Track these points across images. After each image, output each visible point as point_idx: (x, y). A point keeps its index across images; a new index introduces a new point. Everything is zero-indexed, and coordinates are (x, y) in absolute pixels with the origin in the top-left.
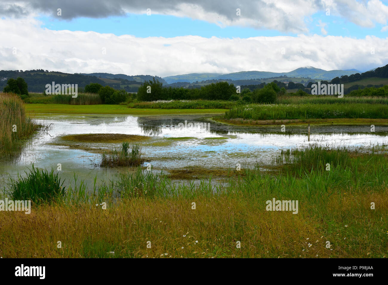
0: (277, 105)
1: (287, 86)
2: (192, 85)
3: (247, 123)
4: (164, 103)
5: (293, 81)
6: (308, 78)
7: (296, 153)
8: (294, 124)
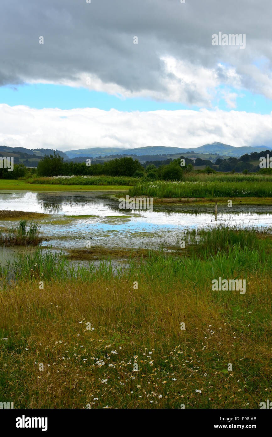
0: (183, 183)
1: (194, 162)
2: (95, 160)
4: (64, 179)
6: (216, 154)
7: (202, 233)
8: (201, 202)
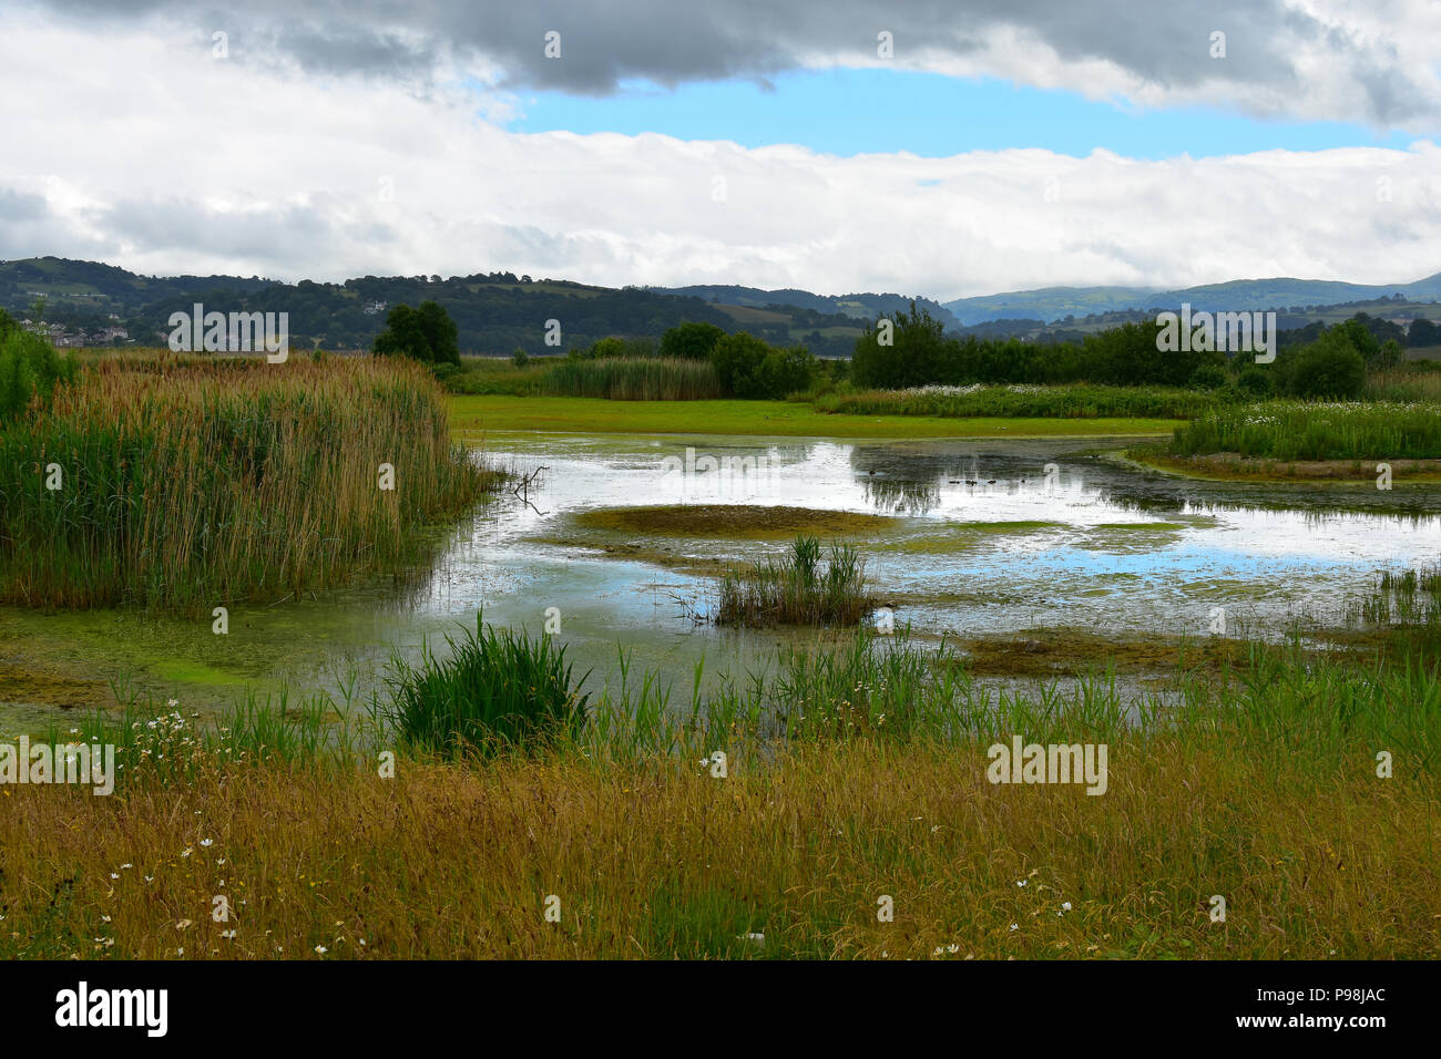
0: (1368, 407)
1: (1406, 334)
2: (1053, 332)
3: (1254, 473)
4: (947, 397)
5: (1427, 317)
7: (1438, 584)
8: (1432, 475)
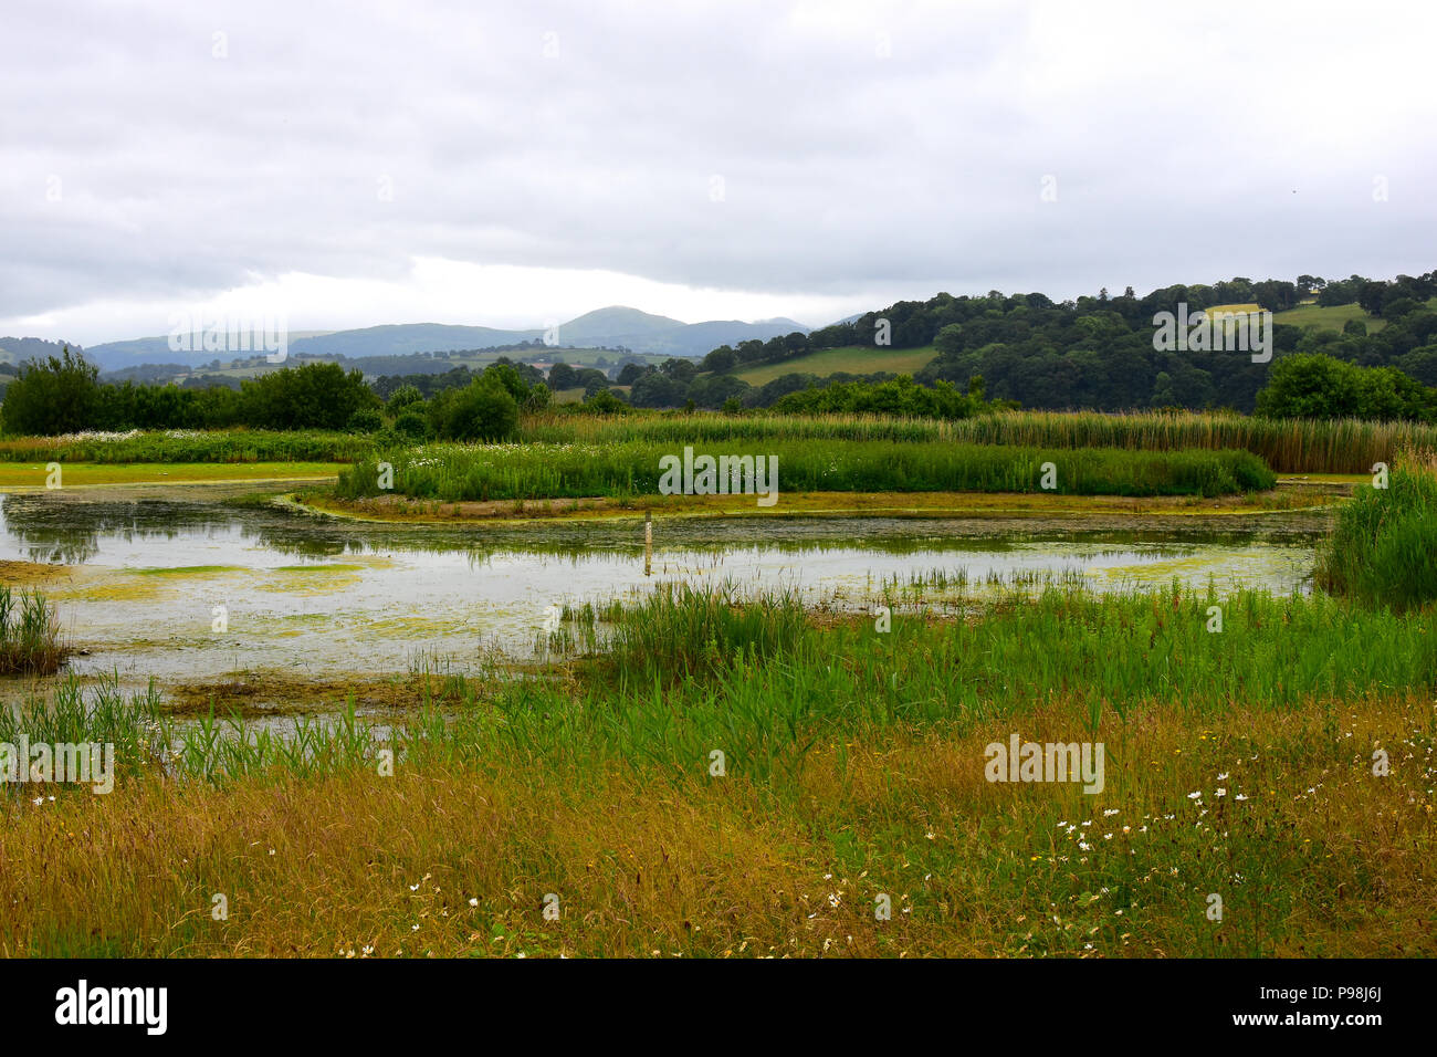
0: (526, 448)
1: (546, 378)
2: (199, 377)
3: (421, 514)
4: (103, 443)
5: (565, 362)
6: (620, 349)
7: (614, 615)
8: (590, 513)
